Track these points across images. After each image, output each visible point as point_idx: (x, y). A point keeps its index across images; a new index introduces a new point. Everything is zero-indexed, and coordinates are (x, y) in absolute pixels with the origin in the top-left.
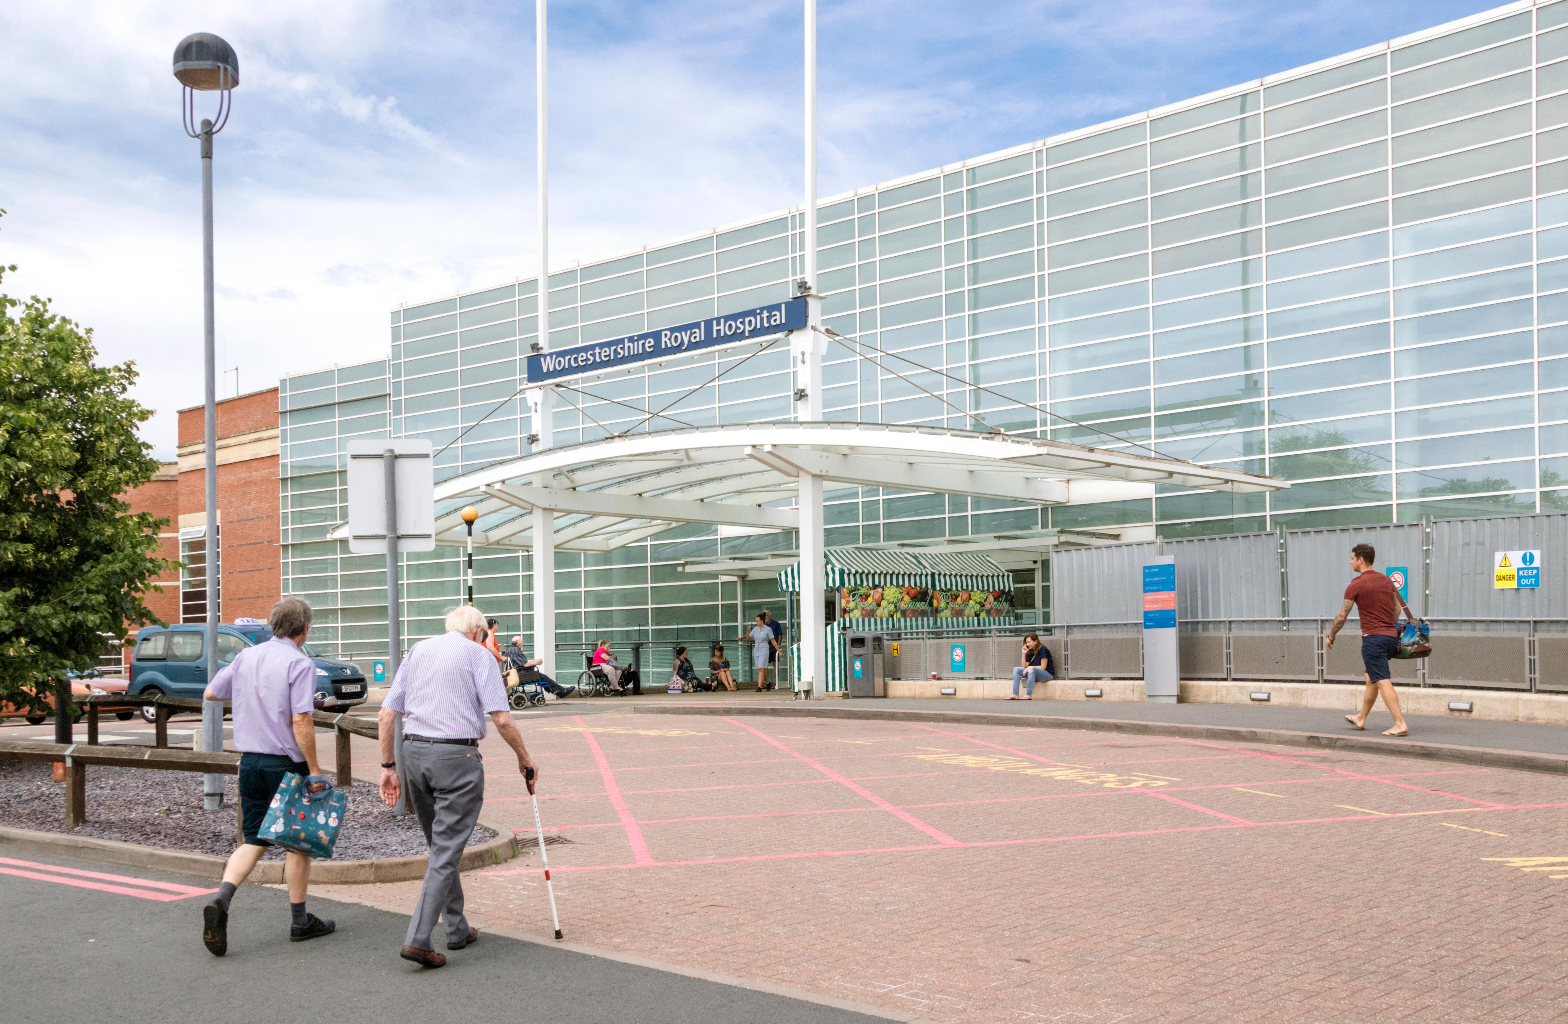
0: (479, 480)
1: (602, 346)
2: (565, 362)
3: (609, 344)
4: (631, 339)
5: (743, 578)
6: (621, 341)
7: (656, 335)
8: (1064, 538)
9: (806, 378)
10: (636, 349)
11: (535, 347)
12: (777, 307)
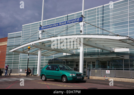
0: (31, 43)
1: (50, 25)
2: (45, 27)
3: (51, 25)
4: (55, 24)
5: (66, 61)
6: (53, 24)
7: (59, 23)
8: (117, 56)
9: (82, 29)
10: (55, 25)
11: (41, 26)
12: (78, 19)
